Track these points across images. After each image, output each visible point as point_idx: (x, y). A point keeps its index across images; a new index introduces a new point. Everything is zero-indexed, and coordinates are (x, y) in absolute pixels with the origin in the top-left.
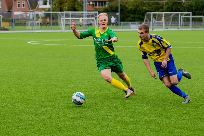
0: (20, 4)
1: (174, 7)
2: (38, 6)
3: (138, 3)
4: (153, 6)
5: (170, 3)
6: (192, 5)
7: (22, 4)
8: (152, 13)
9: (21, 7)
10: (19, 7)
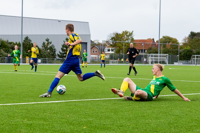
0: (94, 50)
1: (188, 53)
2: (105, 52)
3: (166, 51)
4: (175, 52)
5: (186, 51)
6: (199, 52)
7: (95, 50)
8: (196, 55)
9: (95, 53)
10: (93, 52)
